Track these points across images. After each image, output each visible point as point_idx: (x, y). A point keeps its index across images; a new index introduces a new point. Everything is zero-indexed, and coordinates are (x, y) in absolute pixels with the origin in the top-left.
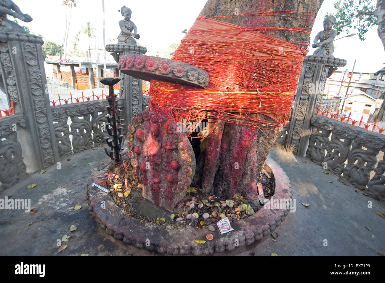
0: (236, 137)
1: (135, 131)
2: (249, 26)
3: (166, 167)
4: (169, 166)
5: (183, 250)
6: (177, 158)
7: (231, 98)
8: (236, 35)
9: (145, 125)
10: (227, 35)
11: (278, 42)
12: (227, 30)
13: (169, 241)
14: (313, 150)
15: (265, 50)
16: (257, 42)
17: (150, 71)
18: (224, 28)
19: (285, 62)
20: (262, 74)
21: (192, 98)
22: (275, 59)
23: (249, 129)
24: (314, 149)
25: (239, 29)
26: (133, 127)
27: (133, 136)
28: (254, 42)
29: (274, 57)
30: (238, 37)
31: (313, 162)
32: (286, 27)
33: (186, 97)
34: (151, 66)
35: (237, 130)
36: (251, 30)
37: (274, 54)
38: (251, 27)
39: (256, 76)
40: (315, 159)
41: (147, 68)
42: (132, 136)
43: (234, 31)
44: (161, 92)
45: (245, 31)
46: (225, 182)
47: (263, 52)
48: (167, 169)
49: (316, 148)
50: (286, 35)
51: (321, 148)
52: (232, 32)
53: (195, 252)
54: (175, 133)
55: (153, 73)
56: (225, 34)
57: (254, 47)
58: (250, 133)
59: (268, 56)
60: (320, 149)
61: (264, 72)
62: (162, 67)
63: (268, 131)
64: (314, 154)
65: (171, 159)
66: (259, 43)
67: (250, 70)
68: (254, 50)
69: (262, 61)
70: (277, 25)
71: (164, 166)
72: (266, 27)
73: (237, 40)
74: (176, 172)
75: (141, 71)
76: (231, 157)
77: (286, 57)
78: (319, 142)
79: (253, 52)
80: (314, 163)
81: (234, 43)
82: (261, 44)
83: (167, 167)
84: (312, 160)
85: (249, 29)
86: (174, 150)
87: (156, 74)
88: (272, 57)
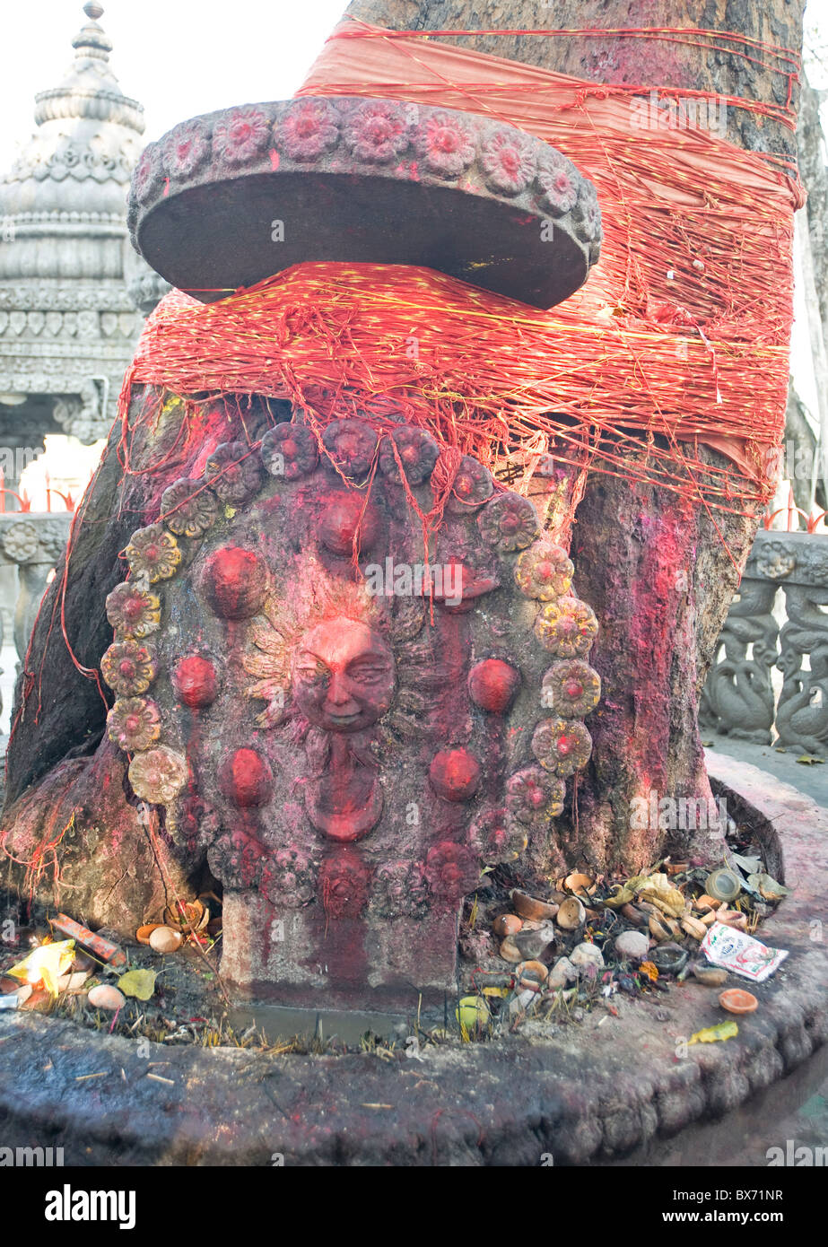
0: (622, 558)
1: (184, 565)
2: (613, 78)
3: (420, 716)
4: (441, 706)
5: (677, 1099)
6: (503, 643)
7: (631, 358)
8: (565, 110)
9: (273, 508)
10: (521, 112)
11: (722, 150)
12: (516, 91)
13: (600, 1080)
14: (719, 686)
15: (683, 177)
16: (651, 144)
17: (438, 171)
18: (500, 80)
19: (751, 229)
20: (694, 272)
21: (508, 349)
22: (720, 213)
23: (666, 517)
24: (723, 679)
25: (572, 87)
26: (173, 541)
27: (163, 602)
28: (644, 141)
29: (718, 208)
30: (574, 118)
31: (735, 737)
32: (740, 95)
33: (489, 343)
34: (447, 148)
35: (626, 527)
36: (626, 93)
37: (714, 195)
38: (621, 83)
39: (675, 279)
40: (739, 723)
41: (423, 155)
42: (155, 601)
43: (548, 95)
44: (375, 319)
45: (602, 97)
46: (610, 790)
47: (678, 185)
48: (429, 727)
49: (729, 673)
50: (739, 124)
51: (753, 667)
52: (542, 98)
53: (725, 1087)
54: (503, 503)
55: (452, 184)
56: (511, 104)
57: (645, 162)
58: (678, 532)
59: (694, 200)
60: (748, 673)
61: (698, 264)
62: (495, 155)
63: (723, 524)
64: (730, 701)
65: (457, 662)
66: (660, 147)
67: (651, 251)
68: (646, 173)
69: (683, 217)
70: (710, 82)
71: (410, 712)
72: (677, 85)
73: (571, 131)
74: (492, 728)
75: (386, 173)
76: (618, 659)
77: (751, 208)
78: (736, 645)
79: (645, 181)
80: (740, 742)
81: (565, 142)
82: (666, 151)
83: (433, 716)
84: (724, 732)
85: (619, 90)
86: (484, 601)
87: (464, 188)
88: (711, 207)
